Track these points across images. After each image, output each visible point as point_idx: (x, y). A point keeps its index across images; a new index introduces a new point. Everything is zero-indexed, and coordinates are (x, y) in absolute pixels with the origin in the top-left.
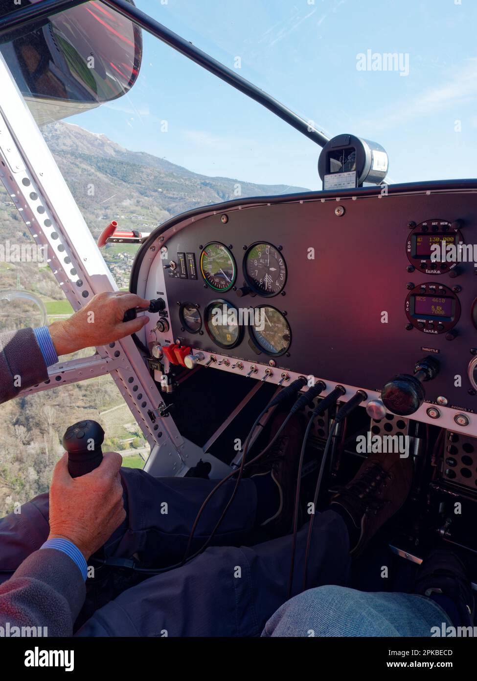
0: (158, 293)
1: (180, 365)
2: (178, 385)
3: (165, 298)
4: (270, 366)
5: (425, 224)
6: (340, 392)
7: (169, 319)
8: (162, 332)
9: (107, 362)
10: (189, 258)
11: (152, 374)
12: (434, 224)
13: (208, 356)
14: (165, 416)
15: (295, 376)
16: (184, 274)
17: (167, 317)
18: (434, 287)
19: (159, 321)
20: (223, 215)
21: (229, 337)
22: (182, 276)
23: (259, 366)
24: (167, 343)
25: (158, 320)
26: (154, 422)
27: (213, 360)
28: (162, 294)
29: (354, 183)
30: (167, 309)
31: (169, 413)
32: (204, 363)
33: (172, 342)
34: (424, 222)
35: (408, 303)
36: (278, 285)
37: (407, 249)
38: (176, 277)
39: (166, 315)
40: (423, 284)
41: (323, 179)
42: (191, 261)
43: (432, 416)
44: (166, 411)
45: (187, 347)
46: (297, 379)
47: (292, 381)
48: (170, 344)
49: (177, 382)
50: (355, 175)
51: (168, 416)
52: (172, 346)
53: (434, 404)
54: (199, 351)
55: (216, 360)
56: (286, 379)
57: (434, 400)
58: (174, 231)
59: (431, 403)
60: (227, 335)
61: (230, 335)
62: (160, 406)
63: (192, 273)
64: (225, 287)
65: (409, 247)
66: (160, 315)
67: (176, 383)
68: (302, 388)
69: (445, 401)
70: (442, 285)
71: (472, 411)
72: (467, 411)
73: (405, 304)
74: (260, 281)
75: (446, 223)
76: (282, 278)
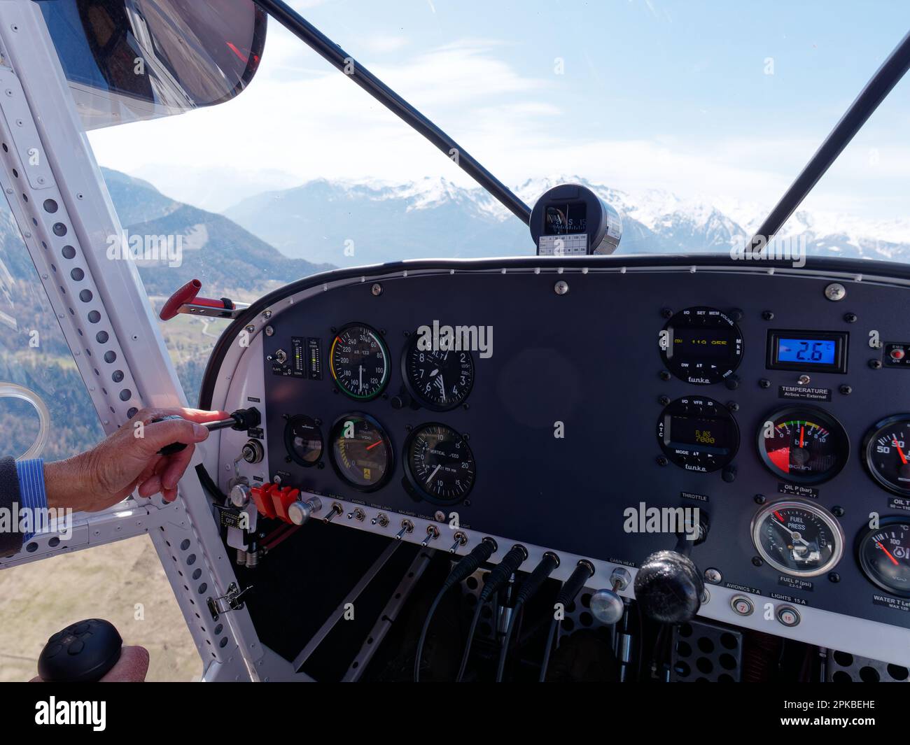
0: (249, 399)
1: (278, 519)
2: (266, 553)
3: (261, 407)
4: (436, 520)
5: (687, 313)
6: (551, 564)
7: (264, 442)
8: (251, 462)
9: (148, 513)
10: (311, 346)
11: (223, 534)
12: (699, 313)
13: (327, 503)
14: (237, 609)
16: (299, 371)
17: (262, 438)
18: (701, 403)
19: (247, 445)
20: (376, 283)
21: (367, 473)
22: (296, 373)
23: (415, 521)
24: (257, 482)
25: (246, 443)
26: (216, 620)
27: (337, 510)
28: (258, 400)
29: (584, 250)
30: (263, 425)
31: (244, 603)
32: (321, 516)
33: (267, 480)
34: (686, 310)
35: (661, 424)
36: (456, 392)
37: (661, 345)
38: (286, 374)
39: (261, 435)
40: (684, 398)
41: (536, 241)
42: (313, 350)
44: (240, 600)
45: (293, 488)
46: (481, 543)
47: (471, 547)
48: (262, 484)
49: (265, 548)
50: (586, 239)
51: (241, 608)
52: (266, 487)
54: (313, 495)
55: (342, 511)
56: (463, 543)
58: (292, 302)
60: (365, 470)
61: (369, 471)
62: (230, 590)
63: (314, 370)
64: (368, 393)
65: (664, 343)
66: (249, 436)
67: (263, 550)
68: (488, 557)
69: (718, 577)
70: (711, 400)
71: (758, 592)
72: (751, 592)
73: (658, 427)
74: (428, 386)
75: (718, 313)
76: (463, 383)
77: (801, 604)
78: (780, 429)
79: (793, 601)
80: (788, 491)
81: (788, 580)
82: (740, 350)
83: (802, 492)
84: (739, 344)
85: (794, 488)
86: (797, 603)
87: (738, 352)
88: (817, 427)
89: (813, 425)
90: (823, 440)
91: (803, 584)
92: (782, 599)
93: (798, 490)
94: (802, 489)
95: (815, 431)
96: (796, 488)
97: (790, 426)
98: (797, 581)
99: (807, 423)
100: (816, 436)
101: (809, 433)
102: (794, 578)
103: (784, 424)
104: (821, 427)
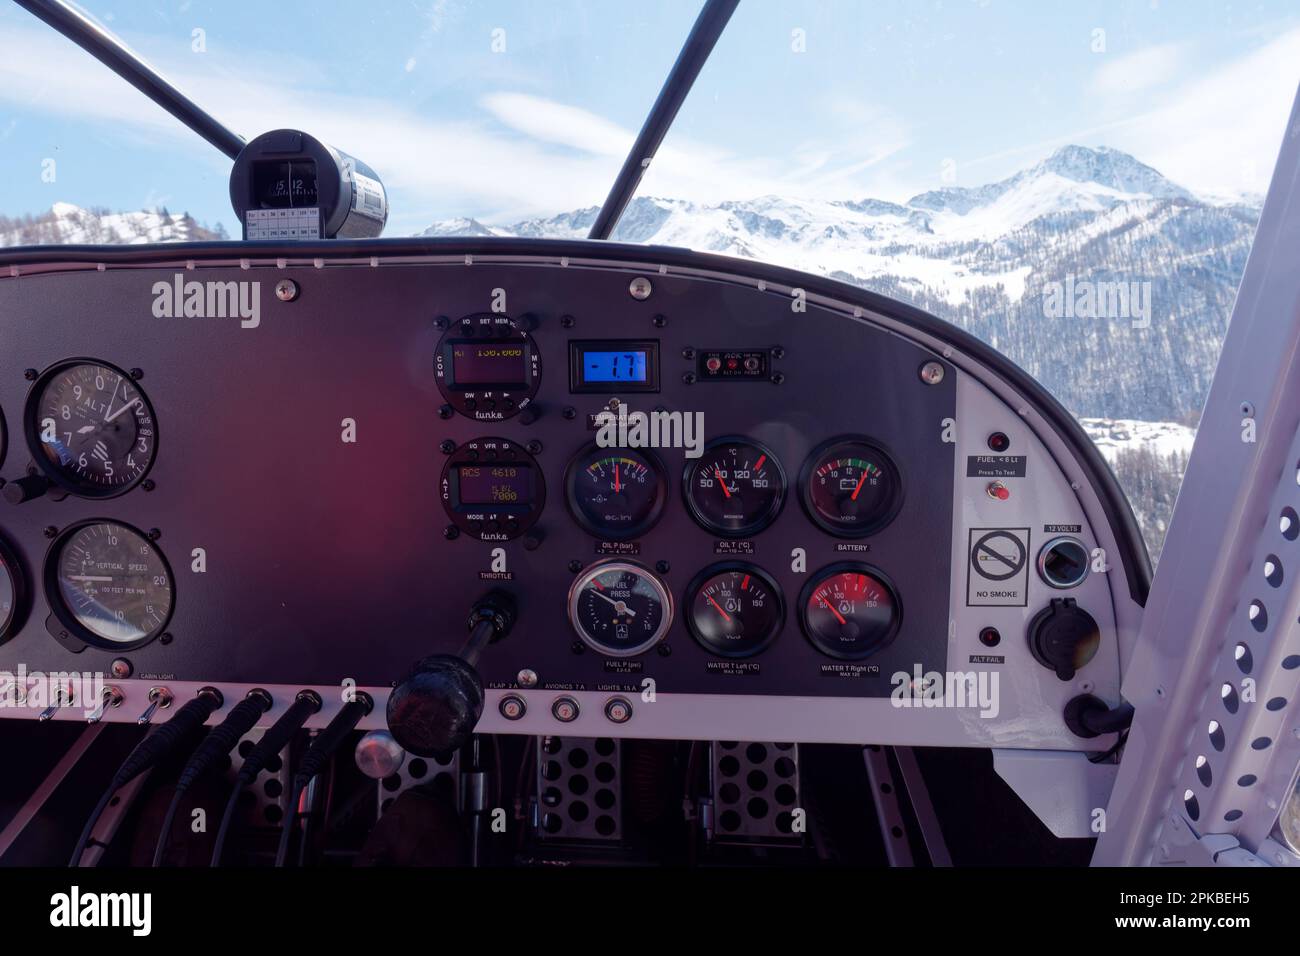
4: (114, 677)
5: (467, 322)
6: (308, 706)
12: (483, 321)
15: (187, 691)
18: (494, 446)
29: (315, 232)
34: (466, 318)
35: (445, 482)
36: (133, 465)
37: (436, 370)
40: (472, 442)
41: (242, 218)
43: (510, 715)
46: (195, 696)
47: (178, 705)
50: (317, 215)
53: (512, 688)
56: (164, 703)
57: (511, 681)
59: (506, 687)
65: (440, 366)
68: (207, 718)
69: (533, 676)
70: (506, 441)
71: (582, 687)
72: (574, 689)
73: (441, 485)
74: (81, 459)
75: (506, 321)
76: (143, 448)
77: (631, 691)
78: (593, 471)
79: (622, 690)
80: (607, 550)
81: (615, 664)
82: (538, 370)
83: (623, 549)
84: (535, 362)
85: (612, 545)
86: (627, 691)
87: (535, 373)
88: (635, 464)
89: (630, 462)
90: (641, 479)
91: (632, 665)
92: (610, 690)
93: (618, 548)
94: (622, 546)
95: (632, 469)
96: (616, 545)
97: (603, 466)
98: (625, 664)
99: (622, 460)
100: (634, 475)
101: (626, 472)
102: (620, 660)
103: (598, 464)
104: (638, 463)
